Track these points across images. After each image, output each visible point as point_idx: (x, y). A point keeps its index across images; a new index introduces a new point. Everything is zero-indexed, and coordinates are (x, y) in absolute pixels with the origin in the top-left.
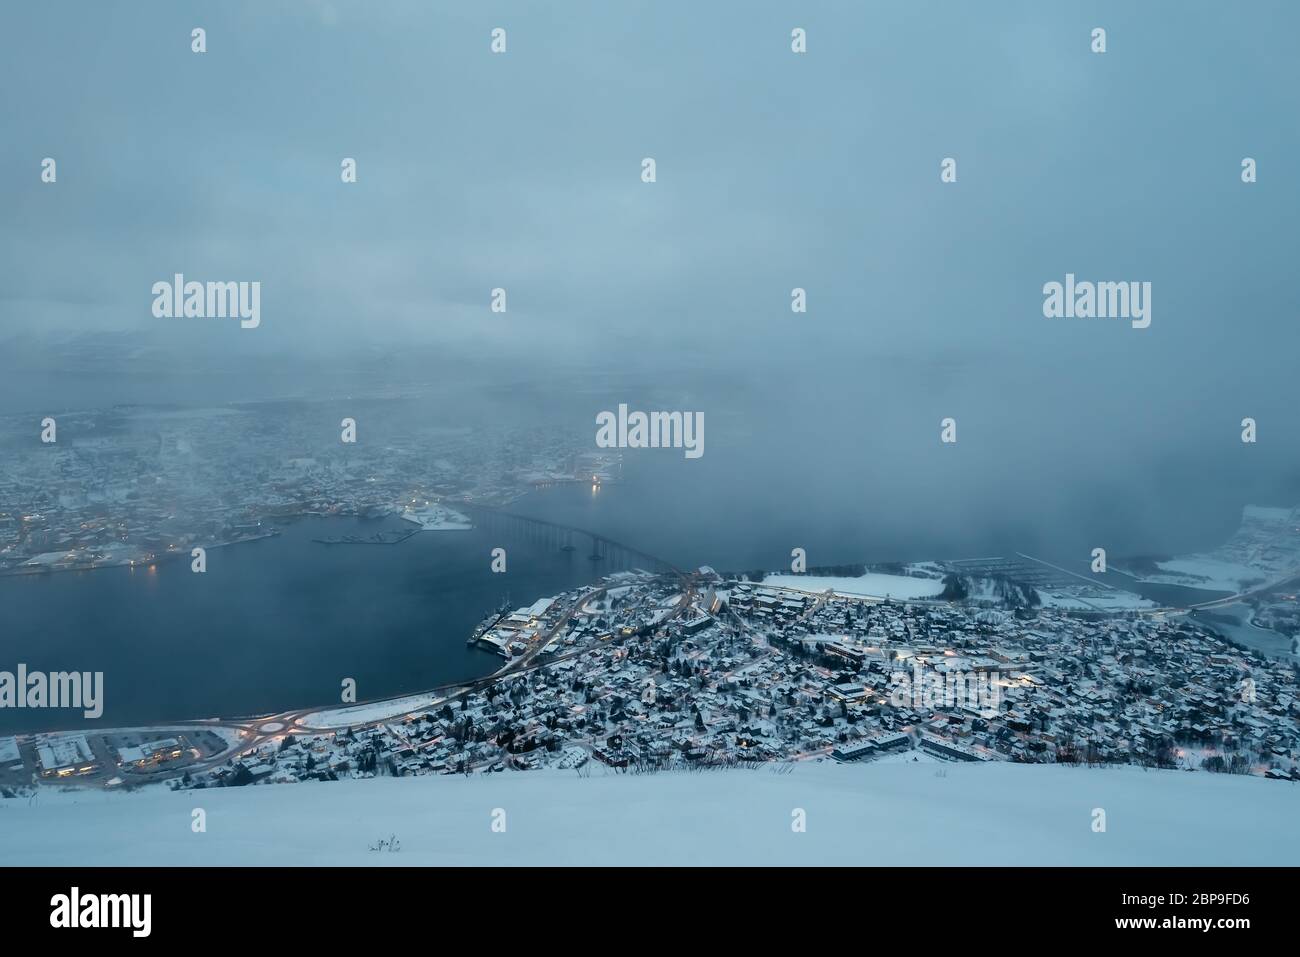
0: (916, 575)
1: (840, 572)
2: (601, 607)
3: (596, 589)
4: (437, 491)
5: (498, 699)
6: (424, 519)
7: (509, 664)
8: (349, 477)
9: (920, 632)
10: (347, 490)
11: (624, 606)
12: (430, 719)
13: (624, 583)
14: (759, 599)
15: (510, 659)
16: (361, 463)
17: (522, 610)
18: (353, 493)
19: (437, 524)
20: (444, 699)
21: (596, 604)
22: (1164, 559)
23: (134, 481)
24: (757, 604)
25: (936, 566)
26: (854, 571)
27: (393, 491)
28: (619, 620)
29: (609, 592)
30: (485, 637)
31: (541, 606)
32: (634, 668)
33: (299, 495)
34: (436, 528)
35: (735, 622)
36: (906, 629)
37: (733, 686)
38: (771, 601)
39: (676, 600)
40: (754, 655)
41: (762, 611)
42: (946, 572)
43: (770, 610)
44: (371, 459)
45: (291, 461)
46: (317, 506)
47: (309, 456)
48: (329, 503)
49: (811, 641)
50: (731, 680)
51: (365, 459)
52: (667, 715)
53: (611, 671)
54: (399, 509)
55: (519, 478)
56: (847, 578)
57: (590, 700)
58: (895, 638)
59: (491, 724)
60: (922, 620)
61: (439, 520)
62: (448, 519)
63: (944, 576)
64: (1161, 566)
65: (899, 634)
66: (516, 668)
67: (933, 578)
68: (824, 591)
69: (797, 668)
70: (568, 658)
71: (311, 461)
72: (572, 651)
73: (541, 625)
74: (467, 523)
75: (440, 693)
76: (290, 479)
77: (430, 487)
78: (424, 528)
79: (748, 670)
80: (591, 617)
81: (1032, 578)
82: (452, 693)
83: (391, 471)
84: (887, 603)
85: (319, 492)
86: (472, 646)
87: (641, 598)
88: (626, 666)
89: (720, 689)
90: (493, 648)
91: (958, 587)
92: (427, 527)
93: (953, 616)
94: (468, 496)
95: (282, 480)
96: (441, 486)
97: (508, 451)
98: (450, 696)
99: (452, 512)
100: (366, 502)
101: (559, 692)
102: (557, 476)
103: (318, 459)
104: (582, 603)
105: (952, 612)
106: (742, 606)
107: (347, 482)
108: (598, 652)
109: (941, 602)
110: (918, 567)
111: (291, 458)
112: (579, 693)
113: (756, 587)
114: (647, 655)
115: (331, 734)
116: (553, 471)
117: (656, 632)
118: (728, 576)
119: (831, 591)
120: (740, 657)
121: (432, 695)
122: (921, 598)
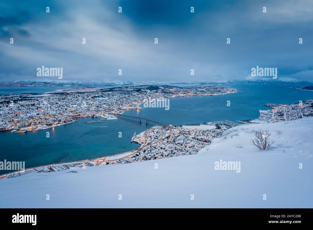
0: (209, 125)
1: (195, 125)
2: (154, 133)
3: (151, 130)
4: (106, 111)
5: (146, 152)
6: (106, 117)
7: (142, 145)
8: (86, 109)
9: (217, 135)
10: (87, 112)
11: (159, 133)
12: (134, 157)
13: (156, 129)
14: (185, 130)
15: (142, 144)
16: (87, 106)
17: (139, 135)
18: (88, 112)
19: (110, 118)
20: (133, 153)
21: (153, 133)
22: (251, 120)
23: (37, 111)
24: (184, 131)
25: (212, 123)
26: (198, 125)
27: (97, 112)
28: (160, 136)
29: (154, 130)
30: (134, 140)
31: (142, 134)
32: (169, 144)
33: (76, 113)
34: (110, 119)
35: (184, 135)
36: (214, 135)
37: (191, 147)
38: (187, 131)
39: (169, 131)
40: (191, 141)
41: (187, 133)
42: (215, 124)
43: (188, 133)
44: (89, 105)
45: (72, 106)
46: (82, 115)
47: (76, 104)
48: (84, 114)
49: (199, 137)
50: (190, 146)
51: (88, 105)
52: (183, 152)
53: (166, 145)
54: (100, 115)
55: (122, 108)
56: (198, 126)
57: (166, 151)
58: (213, 136)
59: (150, 156)
60: (216, 133)
61: (110, 117)
62: (112, 117)
63: (215, 125)
64: (251, 121)
65: (214, 136)
66: (144, 146)
67: (213, 125)
68: (195, 129)
69: (201, 143)
70: (155, 143)
71: (76, 106)
72: (154, 142)
73: (144, 137)
74: (116, 118)
75: (132, 152)
76: (73, 110)
77: (104, 110)
78: (107, 119)
79: (192, 143)
80: (154, 135)
81: (230, 125)
82: (134, 151)
83: (94, 107)
84: (208, 130)
85: (80, 112)
86: (132, 142)
87: (162, 131)
88: (168, 144)
89: (189, 147)
90: (137, 143)
91: (219, 127)
92: (108, 119)
93: (220, 132)
94: (113, 112)
95: (71, 110)
96: (107, 110)
97: (117, 103)
98: (135, 152)
99: (112, 116)
100: (92, 114)
101: (159, 150)
102: (130, 108)
103: (78, 105)
104: (150, 133)
105: (220, 131)
106: (182, 132)
107: (86, 110)
108: (160, 142)
109: (217, 130)
110: (209, 123)
111: (71, 105)
112: (162, 150)
113: (182, 128)
114: (171, 142)
115: (115, 161)
116: (128, 107)
117: (170, 137)
118: (175, 126)
119: (196, 128)
120: (189, 141)
121: (131, 152)
122: (213, 129)
